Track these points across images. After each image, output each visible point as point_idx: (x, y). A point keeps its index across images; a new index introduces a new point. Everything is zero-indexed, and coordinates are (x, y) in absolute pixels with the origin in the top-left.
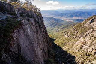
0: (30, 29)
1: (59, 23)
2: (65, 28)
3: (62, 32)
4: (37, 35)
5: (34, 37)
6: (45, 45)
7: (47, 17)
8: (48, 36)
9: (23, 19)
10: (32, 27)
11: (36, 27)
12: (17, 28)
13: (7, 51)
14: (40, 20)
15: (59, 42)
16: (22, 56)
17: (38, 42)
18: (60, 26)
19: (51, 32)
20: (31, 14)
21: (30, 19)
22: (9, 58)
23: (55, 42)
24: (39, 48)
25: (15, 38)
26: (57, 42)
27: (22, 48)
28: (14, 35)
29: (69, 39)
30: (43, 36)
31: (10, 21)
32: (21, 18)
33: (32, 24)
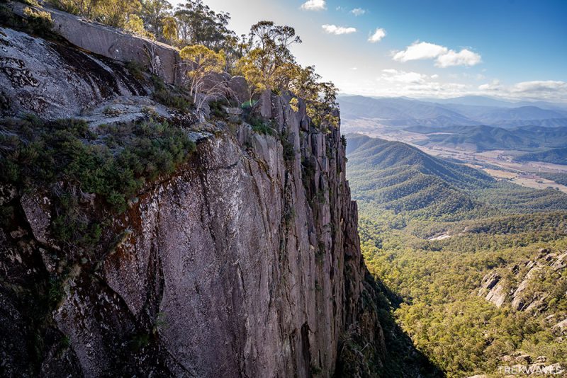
0: (245, 197)
1: (457, 191)
2: (500, 237)
3: (469, 257)
4: (283, 242)
5: (255, 244)
6: (320, 317)
7: (378, 141)
8: (362, 263)
9: (219, 135)
10: (262, 187)
11: (283, 192)
12: (173, 174)
13: (91, 286)
14: (321, 150)
15: (434, 324)
16: (155, 338)
17: (278, 283)
18: (461, 213)
19: (385, 244)
20: (274, 112)
21: (260, 137)
22: (88, 323)
23: (405, 317)
24: (273, 326)
25: (147, 227)
26: (419, 324)
27: (168, 292)
28: (146, 209)
29: (524, 331)
30: (319, 255)
31: (151, 136)
32: (210, 126)
33: (265, 168)
